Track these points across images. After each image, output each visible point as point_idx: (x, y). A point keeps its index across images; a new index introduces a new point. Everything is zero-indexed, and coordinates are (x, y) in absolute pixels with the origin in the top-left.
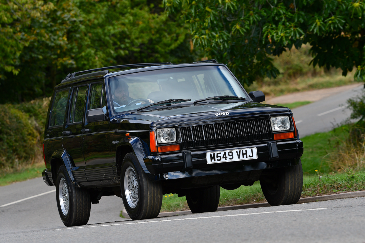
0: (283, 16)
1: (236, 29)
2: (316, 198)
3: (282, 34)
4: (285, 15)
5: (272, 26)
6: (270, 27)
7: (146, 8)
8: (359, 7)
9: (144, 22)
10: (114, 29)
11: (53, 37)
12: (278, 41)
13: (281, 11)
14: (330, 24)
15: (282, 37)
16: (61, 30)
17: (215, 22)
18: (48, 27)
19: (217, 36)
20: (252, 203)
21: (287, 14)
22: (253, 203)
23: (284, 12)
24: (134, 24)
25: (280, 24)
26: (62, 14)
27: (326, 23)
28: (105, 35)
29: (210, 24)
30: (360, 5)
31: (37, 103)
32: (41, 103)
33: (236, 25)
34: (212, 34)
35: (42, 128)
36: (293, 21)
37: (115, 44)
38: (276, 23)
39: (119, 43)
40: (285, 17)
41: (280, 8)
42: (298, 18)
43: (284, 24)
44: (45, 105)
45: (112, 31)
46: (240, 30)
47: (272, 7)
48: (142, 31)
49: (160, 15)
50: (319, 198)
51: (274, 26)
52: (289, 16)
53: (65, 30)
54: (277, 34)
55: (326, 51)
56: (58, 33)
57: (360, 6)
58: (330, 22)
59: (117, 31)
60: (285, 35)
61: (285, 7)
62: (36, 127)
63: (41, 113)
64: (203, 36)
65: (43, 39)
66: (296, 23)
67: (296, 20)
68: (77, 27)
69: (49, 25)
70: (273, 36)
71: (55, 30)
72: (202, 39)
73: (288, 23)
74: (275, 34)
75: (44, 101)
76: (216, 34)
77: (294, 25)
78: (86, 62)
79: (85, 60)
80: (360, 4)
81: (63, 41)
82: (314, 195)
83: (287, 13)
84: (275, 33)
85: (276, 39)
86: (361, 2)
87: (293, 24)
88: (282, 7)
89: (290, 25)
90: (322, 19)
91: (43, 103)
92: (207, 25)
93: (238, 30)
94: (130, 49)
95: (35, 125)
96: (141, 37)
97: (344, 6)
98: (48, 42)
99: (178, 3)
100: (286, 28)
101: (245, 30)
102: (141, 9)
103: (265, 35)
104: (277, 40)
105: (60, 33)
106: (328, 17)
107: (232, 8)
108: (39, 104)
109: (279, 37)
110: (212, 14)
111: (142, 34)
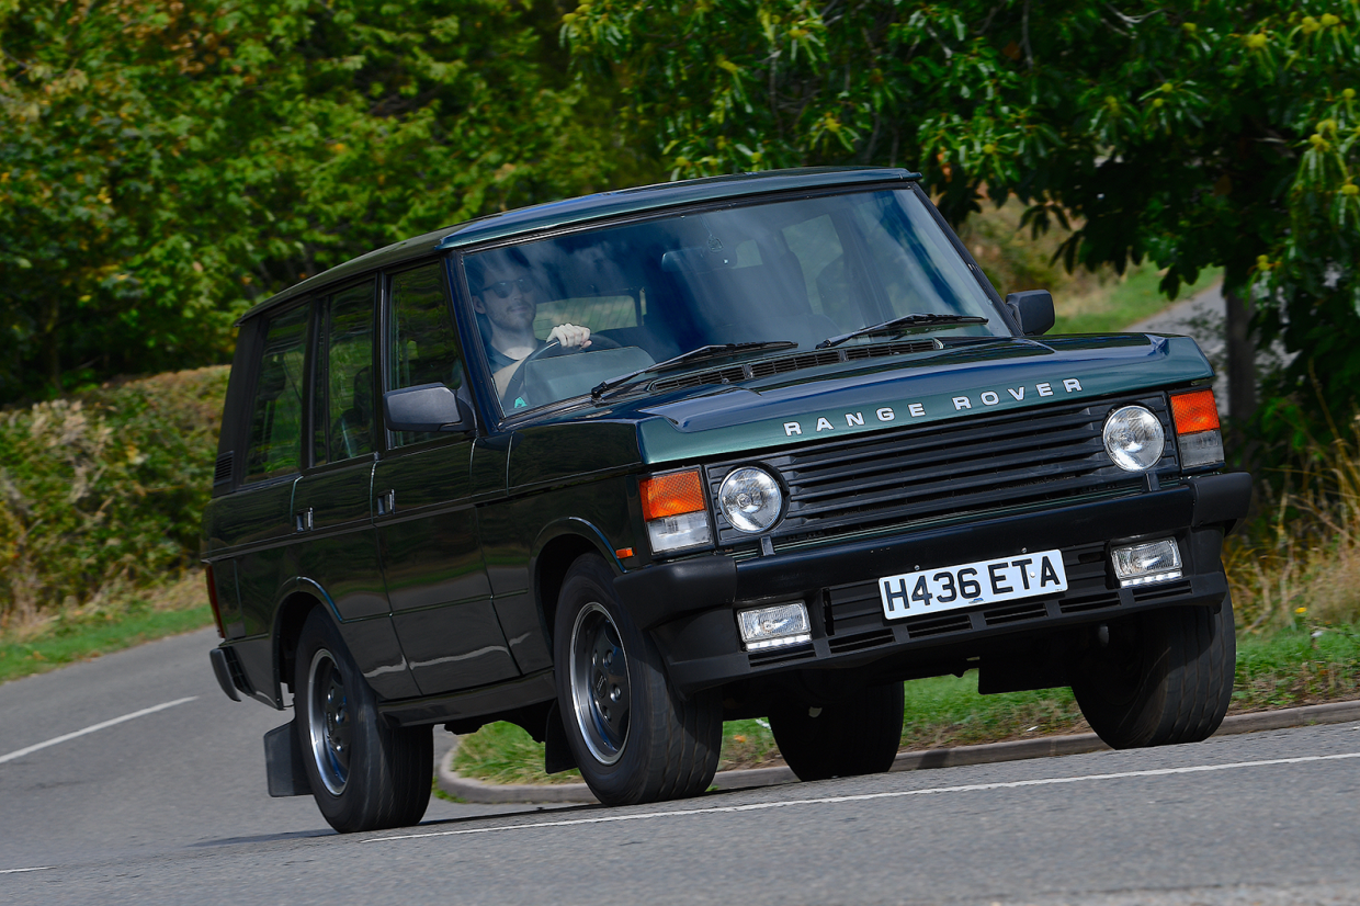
0: (989, 84)
1: (827, 130)
2: (1307, 713)
3: (989, 148)
4: (995, 81)
5: (949, 120)
6: (942, 123)
7: (359, 99)
8: (1267, 50)
9: (351, 145)
10: (257, 165)
11: (64, 192)
12: (976, 172)
13: (984, 69)
14: (1157, 110)
15: (988, 157)
16: (92, 168)
17: (749, 109)
18: (46, 158)
19: (755, 156)
20: (1028, 738)
21: (1001, 78)
22: (1032, 737)
23: (993, 70)
24: (319, 154)
25: (978, 111)
26: (92, 115)
27: (1140, 107)
28: (225, 186)
29: (732, 115)
30: (1269, 40)
31: (12, 422)
32: (24, 421)
33: (826, 119)
34: (737, 152)
35: (31, 507)
36: (1024, 102)
37: (258, 219)
38: (966, 109)
39: (271, 217)
40: (996, 85)
41: (978, 55)
42: (1042, 90)
43: (992, 112)
44: (41, 428)
45: (252, 176)
46: (841, 136)
47: (948, 52)
48: (345, 176)
49: (404, 120)
50: (1318, 712)
51: (956, 119)
52: (1009, 81)
53: (105, 171)
54: (970, 146)
55: (1119, 211)
56: (80, 178)
57: (1270, 45)
58: (1158, 102)
59: (264, 174)
60: (998, 150)
61: (996, 53)
62: (12, 501)
63: (26, 456)
64: (705, 159)
65: (34, 201)
66: (1034, 109)
67: (1034, 99)
68: (145, 160)
69: (49, 151)
70: (955, 154)
71: (71, 170)
72: (701, 167)
73: (1005, 109)
74: (962, 149)
75: (35, 414)
76: (754, 150)
77: (1030, 114)
78: (166, 281)
79: (165, 273)
80: (1269, 36)
81: (97, 209)
82: (1291, 701)
83: (1000, 74)
84: (963, 142)
85: (967, 165)
86: (1270, 32)
87: (1023, 112)
88: (984, 52)
89: (1013, 116)
90: (1128, 94)
91: (33, 421)
92: (721, 120)
93: (833, 136)
94: (305, 236)
95: (10, 493)
96: (344, 197)
97: (1207, 48)
98: (47, 210)
99: (615, 43)
100: (1000, 125)
101: (856, 136)
102: (341, 100)
103: (927, 150)
104: (972, 168)
105: (86, 179)
106: (1150, 87)
107: (813, 57)
108: (18, 425)
109: (976, 159)
110: (737, 80)
111: (345, 187)
